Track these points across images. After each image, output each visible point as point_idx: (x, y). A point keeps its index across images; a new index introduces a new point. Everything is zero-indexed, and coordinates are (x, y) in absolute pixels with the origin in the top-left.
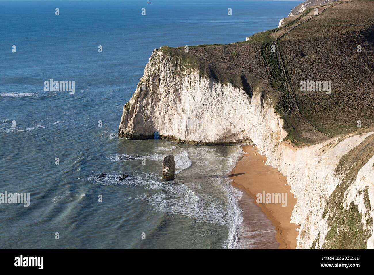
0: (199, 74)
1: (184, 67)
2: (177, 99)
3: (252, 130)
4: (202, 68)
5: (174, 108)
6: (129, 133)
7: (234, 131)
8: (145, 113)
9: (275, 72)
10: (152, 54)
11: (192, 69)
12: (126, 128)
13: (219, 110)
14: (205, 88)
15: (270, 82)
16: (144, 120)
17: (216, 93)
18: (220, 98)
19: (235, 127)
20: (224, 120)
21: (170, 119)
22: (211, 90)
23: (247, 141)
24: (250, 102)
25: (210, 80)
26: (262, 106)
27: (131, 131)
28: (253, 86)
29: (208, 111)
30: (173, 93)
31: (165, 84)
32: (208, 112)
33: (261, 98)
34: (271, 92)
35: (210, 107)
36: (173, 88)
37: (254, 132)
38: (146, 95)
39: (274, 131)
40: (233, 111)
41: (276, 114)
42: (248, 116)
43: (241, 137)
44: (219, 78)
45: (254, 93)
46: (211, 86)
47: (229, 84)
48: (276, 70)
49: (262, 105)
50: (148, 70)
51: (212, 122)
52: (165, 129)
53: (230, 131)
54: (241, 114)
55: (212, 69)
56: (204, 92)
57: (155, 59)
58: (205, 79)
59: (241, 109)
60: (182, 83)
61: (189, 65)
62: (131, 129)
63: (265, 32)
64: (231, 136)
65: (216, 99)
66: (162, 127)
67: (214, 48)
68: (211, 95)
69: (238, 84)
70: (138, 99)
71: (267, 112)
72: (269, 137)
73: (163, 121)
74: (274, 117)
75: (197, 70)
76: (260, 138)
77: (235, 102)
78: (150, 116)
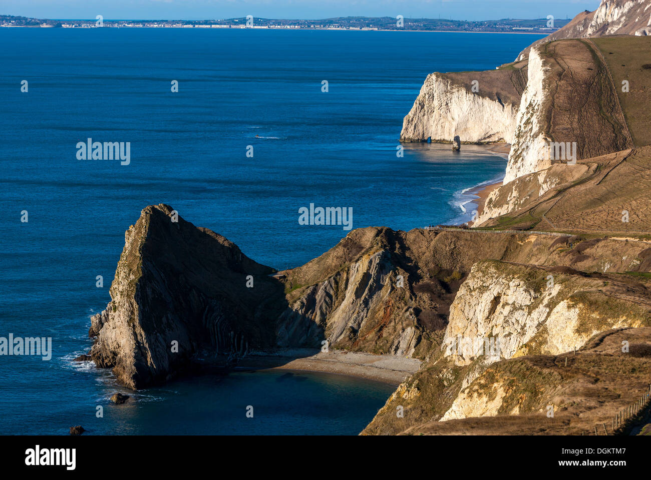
0: (464, 91)
1: (453, 87)
2: (448, 110)
5: (445, 117)
7: (491, 133)
13: (480, 117)
14: (470, 101)
17: (479, 104)
18: (481, 109)
19: (492, 129)
20: (484, 124)
21: (442, 126)
22: (475, 102)
24: (503, 111)
29: (472, 118)
30: (444, 106)
31: (438, 99)
35: (473, 115)
36: (445, 102)
40: (491, 118)
42: (502, 120)
43: (496, 137)
44: (480, 95)
45: (506, 105)
46: (474, 99)
47: (487, 98)
49: (512, 112)
50: (424, 90)
51: (475, 126)
52: (437, 134)
54: (497, 119)
56: (470, 104)
59: (497, 115)
60: (452, 98)
64: (487, 137)
65: (478, 109)
66: (434, 134)
68: (474, 106)
69: (493, 98)
71: (516, 116)
75: (463, 88)
77: (493, 111)
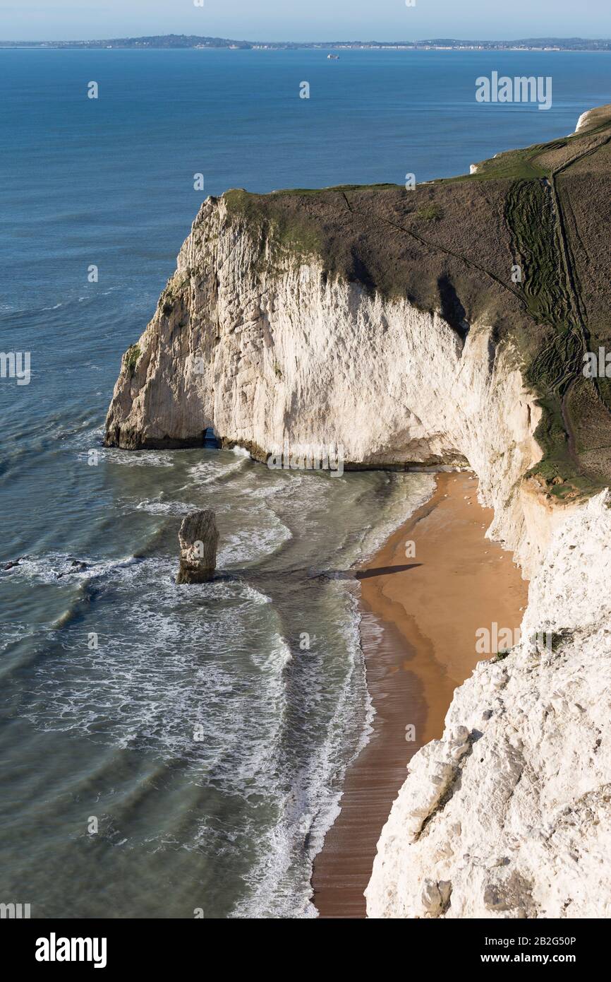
0: (321, 270)
1: (282, 249)
2: (262, 339)
3: (465, 432)
4: (331, 253)
5: (254, 363)
6: (135, 430)
7: (416, 433)
8: (177, 376)
9: (538, 265)
10: (201, 211)
11: (303, 256)
12: (125, 416)
13: (376, 372)
14: (338, 310)
15: (519, 296)
16: (175, 396)
17: (368, 325)
18: (378, 340)
19: (419, 420)
20: (389, 401)
21: (244, 394)
22: (355, 316)
23: (455, 462)
24: (459, 354)
25: (352, 288)
26: (492, 367)
27: (140, 426)
28: (470, 306)
29: (346, 375)
30: (251, 323)
31: (229, 297)
32: (345, 377)
33: (489, 341)
34: (518, 326)
35: (350, 364)
36: (252, 307)
37: (469, 439)
38: (181, 326)
39: (517, 441)
40: (414, 378)
41: (525, 390)
42: (453, 392)
43: (437, 449)
44: (377, 284)
45: (473, 328)
46: (353, 304)
47: (403, 302)
48: (541, 262)
49: (493, 363)
50: (188, 256)
51: (357, 406)
52: (232, 422)
53: (405, 432)
54: (435, 386)
55: (360, 257)
56: (335, 321)
57: (207, 224)
58: (336, 285)
59: (435, 370)
60: (276, 294)
61: (297, 245)
62: (139, 419)
63: (528, 149)
64: (408, 445)
65: (369, 343)
66: (223, 416)
67: (370, 195)
68: (353, 330)
69: (429, 300)
70: (158, 337)
71: (504, 383)
72: (503, 455)
73: (226, 400)
74: (520, 398)
75: (318, 259)
76: (482, 456)
77: (420, 351)
78: (192, 386)
